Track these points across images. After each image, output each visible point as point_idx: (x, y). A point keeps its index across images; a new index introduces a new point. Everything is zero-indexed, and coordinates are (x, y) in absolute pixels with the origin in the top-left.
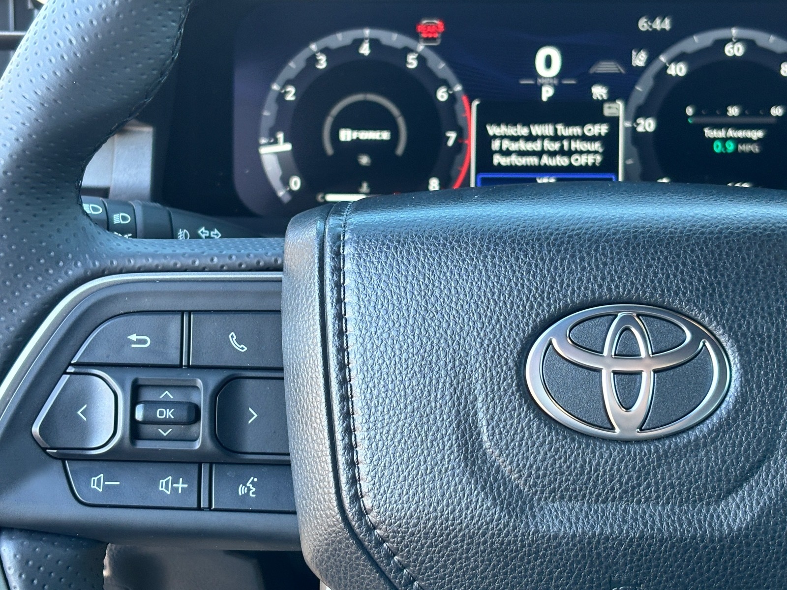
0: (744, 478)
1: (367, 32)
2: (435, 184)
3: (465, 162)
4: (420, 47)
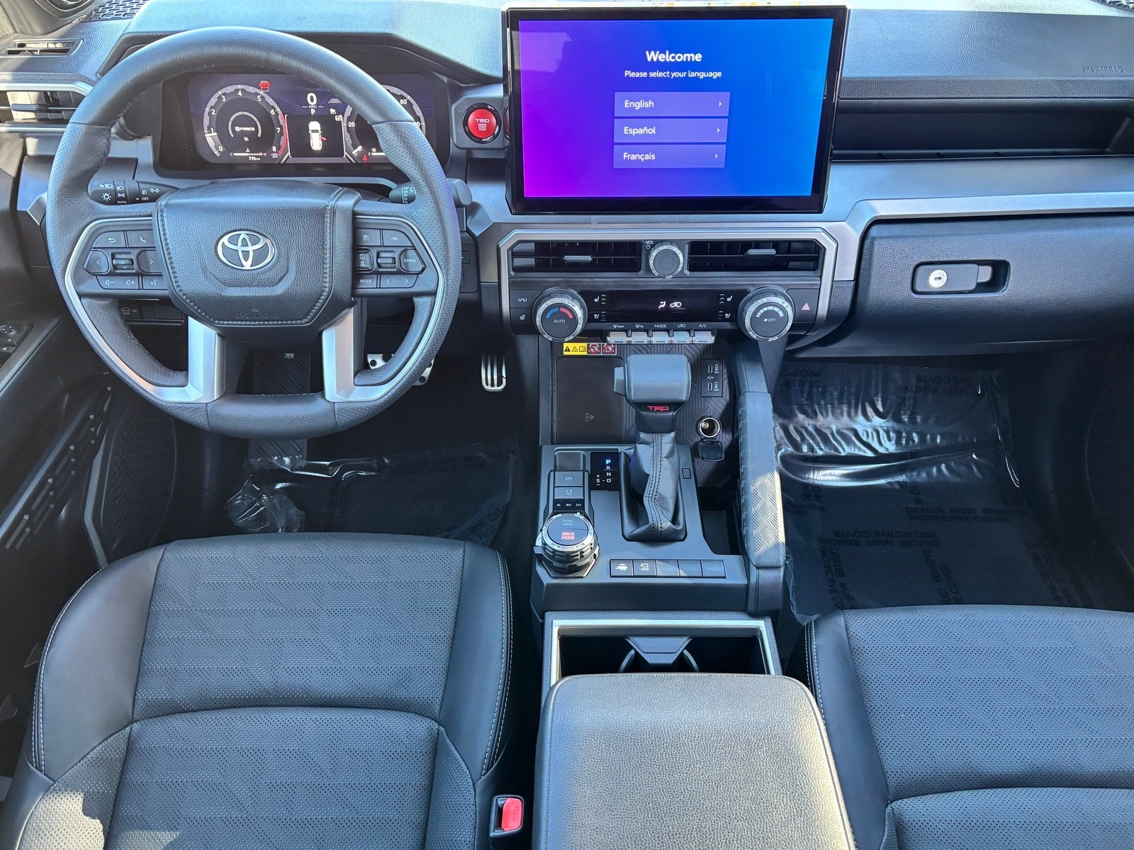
0: (281, 279)
1: (240, 86)
2: (274, 149)
3: (285, 140)
4: (262, 93)
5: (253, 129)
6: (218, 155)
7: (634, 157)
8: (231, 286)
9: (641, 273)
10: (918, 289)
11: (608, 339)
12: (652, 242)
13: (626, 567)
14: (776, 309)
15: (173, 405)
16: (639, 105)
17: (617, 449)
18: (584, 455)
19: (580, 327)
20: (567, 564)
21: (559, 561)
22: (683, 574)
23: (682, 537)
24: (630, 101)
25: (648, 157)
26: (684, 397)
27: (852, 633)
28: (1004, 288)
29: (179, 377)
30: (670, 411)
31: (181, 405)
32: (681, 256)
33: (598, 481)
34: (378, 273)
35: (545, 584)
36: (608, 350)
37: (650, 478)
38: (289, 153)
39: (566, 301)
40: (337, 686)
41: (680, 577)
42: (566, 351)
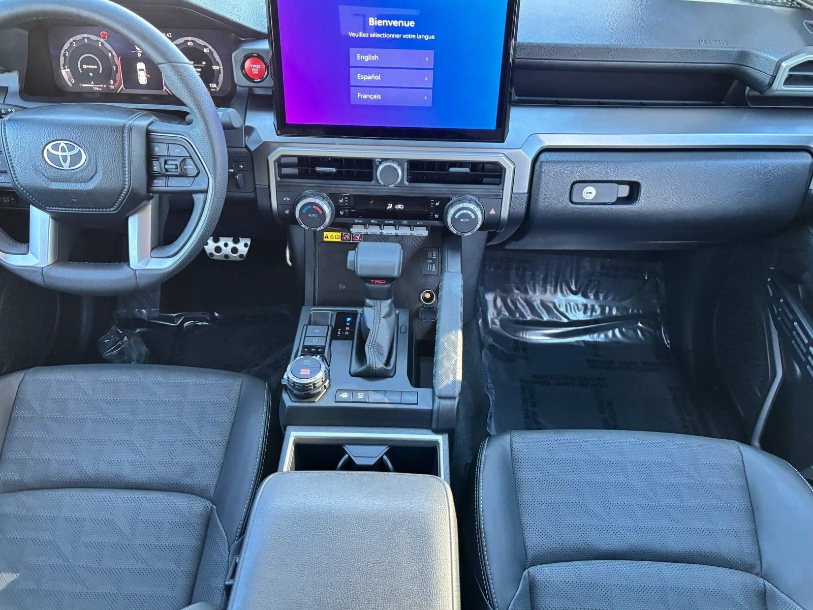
0: (92, 178)
1: (86, 35)
2: (112, 82)
3: (119, 75)
4: (102, 40)
5: (96, 67)
6: (71, 85)
7: (365, 96)
8: (54, 181)
9: (373, 182)
10: (575, 200)
11: (351, 230)
12: (380, 160)
13: (347, 395)
14: (469, 212)
15: (17, 268)
16: (367, 58)
17: (357, 311)
18: (332, 314)
19: (328, 220)
20: (305, 392)
21: (298, 390)
22: (387, 401)
23: (392, 375)
24: (361, 55)
25: (375, 97)
26: (396, 274)
27: (514, 447)
28: (637, 202)
29: (23, 247)
30: (386, 284)
31: (23, 268)
32: (400, 171)
33: (339, 333)
34: (166, 175)
35: (287, 406)
36: (356, 238)
37: (371, 332)
38: (122, 86)
39: (317, 201)
40: (142, 475)
41: (385, 403)
42: (326, 238)
